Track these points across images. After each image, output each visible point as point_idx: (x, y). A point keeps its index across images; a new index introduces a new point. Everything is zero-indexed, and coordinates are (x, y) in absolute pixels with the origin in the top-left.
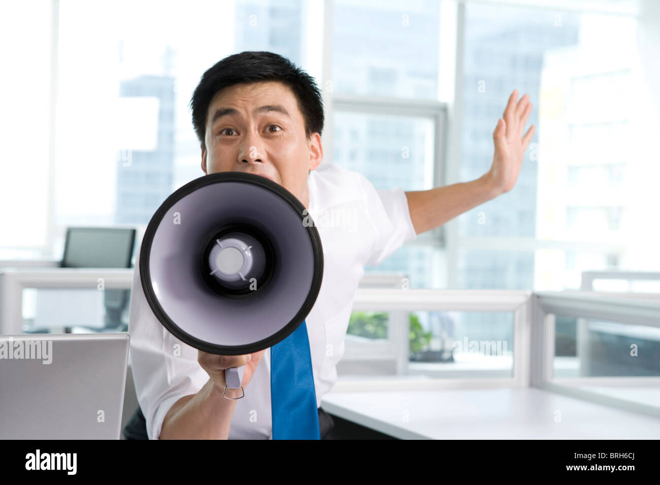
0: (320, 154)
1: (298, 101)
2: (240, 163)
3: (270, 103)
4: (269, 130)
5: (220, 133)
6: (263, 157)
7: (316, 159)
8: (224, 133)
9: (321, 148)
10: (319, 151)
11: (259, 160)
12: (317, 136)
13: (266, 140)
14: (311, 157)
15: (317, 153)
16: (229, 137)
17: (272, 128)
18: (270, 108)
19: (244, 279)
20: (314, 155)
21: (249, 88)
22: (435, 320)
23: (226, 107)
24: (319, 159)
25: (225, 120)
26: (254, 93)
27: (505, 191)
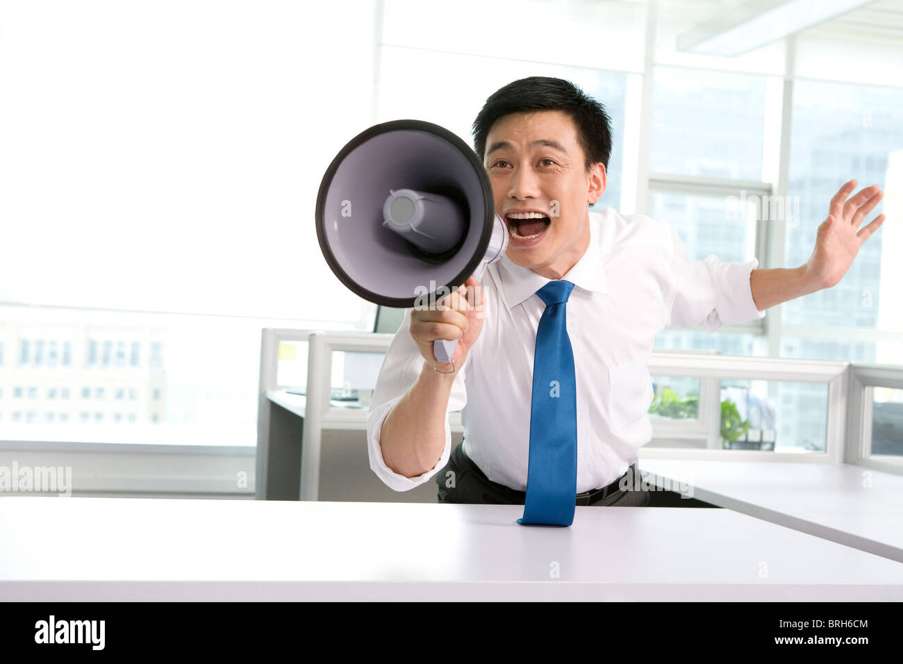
0: (602, 186)
1: (579, 132)
2: (509, 199)
3: (546, 138)
4: (542, 164)
5: (495, 165)
6: (536, 193)
7: (597, 190)
8: (498, 165)
9: (604, 178)
10: (602, 182)
11: (531, 197)
12: (601, 166)
13: (540, 174)
14: (591, 187)
15: (597, 185)
16: (502, 169)
17: (547, 162)
18: (547, 143)
19: (415, 230)
20: (595, 186)
21: (526, 116)
22: (754, 411)
23: (501, 140)
24: (600, 191)
25: (501, 154)
26: (530, 122)
27: (826, 285)
